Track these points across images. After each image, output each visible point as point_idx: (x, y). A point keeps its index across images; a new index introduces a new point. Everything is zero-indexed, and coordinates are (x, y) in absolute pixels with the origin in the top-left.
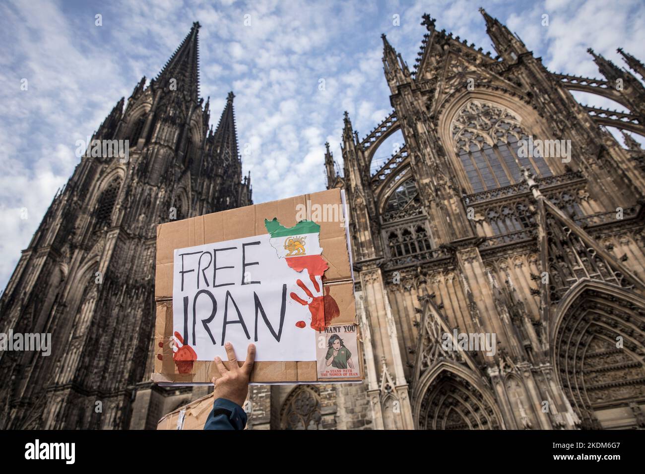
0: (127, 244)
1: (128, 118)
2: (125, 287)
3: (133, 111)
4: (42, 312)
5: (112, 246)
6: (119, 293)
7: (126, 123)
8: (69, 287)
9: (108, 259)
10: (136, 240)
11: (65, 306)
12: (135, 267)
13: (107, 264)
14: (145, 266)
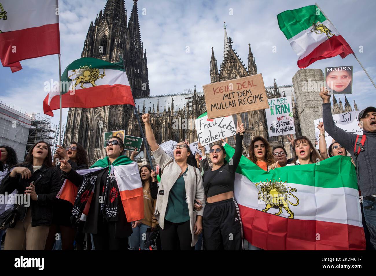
0: (112, 109)
1: (98, 38)
2: (114, 126)
3: (99, 34)
4: (84, 131)
5: (108, 111)
6: (113, 129)
7: (97, 41)
8: (92, 123)
9: (108, 116)
10: (115, 108)
11: (93, 131)
12: (116, 118)
13: (108, 118)
14: (119, 118)
